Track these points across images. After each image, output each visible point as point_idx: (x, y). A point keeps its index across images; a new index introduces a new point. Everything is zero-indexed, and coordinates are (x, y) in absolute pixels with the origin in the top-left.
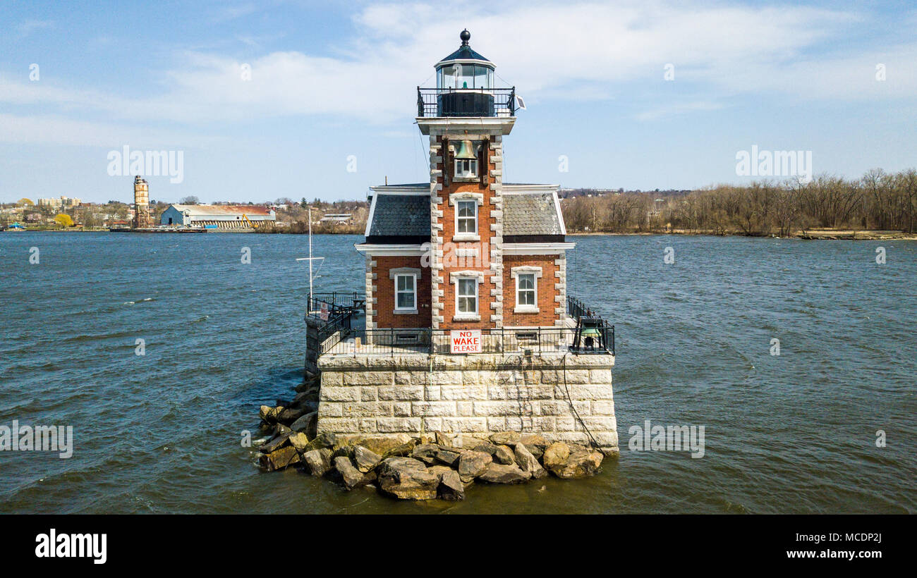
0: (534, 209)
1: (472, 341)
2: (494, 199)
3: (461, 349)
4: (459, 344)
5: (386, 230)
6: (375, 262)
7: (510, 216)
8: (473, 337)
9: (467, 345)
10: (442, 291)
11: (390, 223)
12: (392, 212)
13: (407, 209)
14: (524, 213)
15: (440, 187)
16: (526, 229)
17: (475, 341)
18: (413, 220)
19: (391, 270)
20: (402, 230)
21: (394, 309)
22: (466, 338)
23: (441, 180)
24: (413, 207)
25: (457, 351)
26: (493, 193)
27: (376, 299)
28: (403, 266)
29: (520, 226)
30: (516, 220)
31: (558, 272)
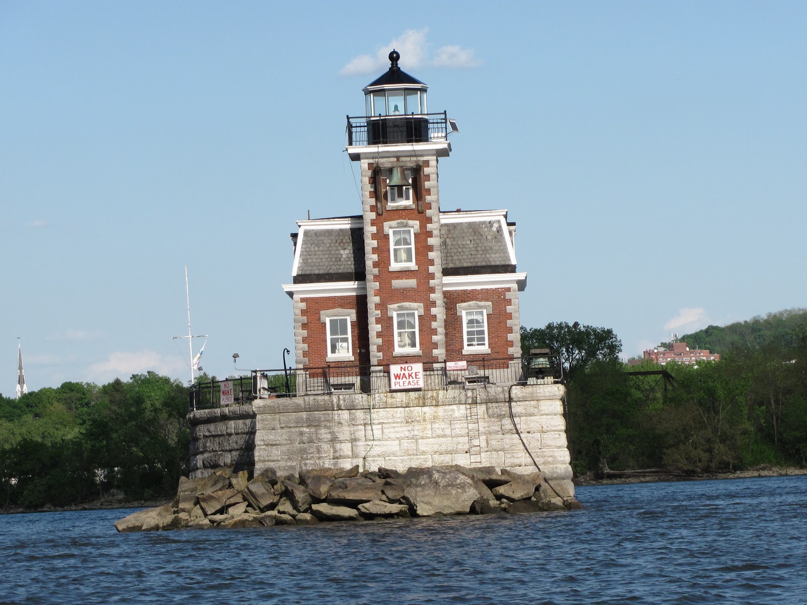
0: (480, 237)
1: (413, 375)
2: (429, 226)
3: (402, 384)
4: (399, 379)
5: (315, 268)
6: (304, 304)
7: (452, 247)
8: (414, 371)
9: (408, 380)
10: (379, 326)
11: (319, 260)
12: (321, 248)
13: (337, 244)
14: (469, 242)
15: (373, 215)
16: (472, 260)
17: (416, 375)
18: (344, 256)
19: (322, 312)
20: (333, 267)
21: (327, 356)
22: (407, 373)
23: (373, 208)
24: (344, 241)
25: (398, 387)
26: (430, 220)
27: (306, 345)
28: (335, 307)
29: (465, 257)
30: (460, 250)
31: (509, 307)
